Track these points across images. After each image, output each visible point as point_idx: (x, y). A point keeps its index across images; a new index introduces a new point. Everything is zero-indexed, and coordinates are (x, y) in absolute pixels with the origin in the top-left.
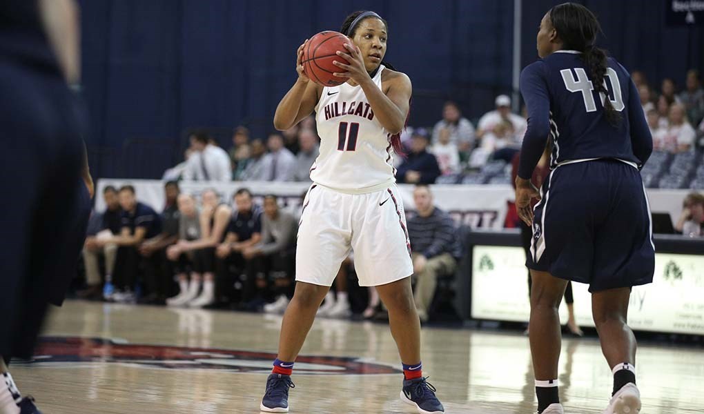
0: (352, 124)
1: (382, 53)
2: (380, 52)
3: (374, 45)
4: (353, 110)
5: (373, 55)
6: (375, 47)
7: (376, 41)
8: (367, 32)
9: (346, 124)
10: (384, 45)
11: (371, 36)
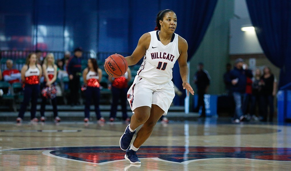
0: (164, 63)
1: (175, 27)
2: (174, 26)
3: (171, 23)
4: (165, 57)
5: (171, 28)
6: (172, 24)
7: (172, 22)
8: (168, 18)
9: (162, 63)
10: (176, 23)
11: (170, 20)
